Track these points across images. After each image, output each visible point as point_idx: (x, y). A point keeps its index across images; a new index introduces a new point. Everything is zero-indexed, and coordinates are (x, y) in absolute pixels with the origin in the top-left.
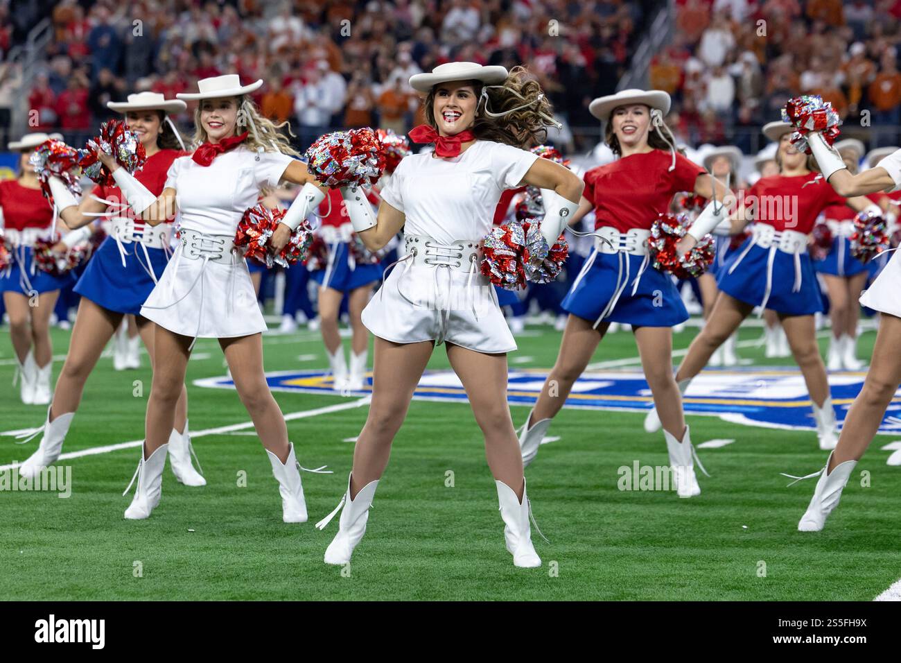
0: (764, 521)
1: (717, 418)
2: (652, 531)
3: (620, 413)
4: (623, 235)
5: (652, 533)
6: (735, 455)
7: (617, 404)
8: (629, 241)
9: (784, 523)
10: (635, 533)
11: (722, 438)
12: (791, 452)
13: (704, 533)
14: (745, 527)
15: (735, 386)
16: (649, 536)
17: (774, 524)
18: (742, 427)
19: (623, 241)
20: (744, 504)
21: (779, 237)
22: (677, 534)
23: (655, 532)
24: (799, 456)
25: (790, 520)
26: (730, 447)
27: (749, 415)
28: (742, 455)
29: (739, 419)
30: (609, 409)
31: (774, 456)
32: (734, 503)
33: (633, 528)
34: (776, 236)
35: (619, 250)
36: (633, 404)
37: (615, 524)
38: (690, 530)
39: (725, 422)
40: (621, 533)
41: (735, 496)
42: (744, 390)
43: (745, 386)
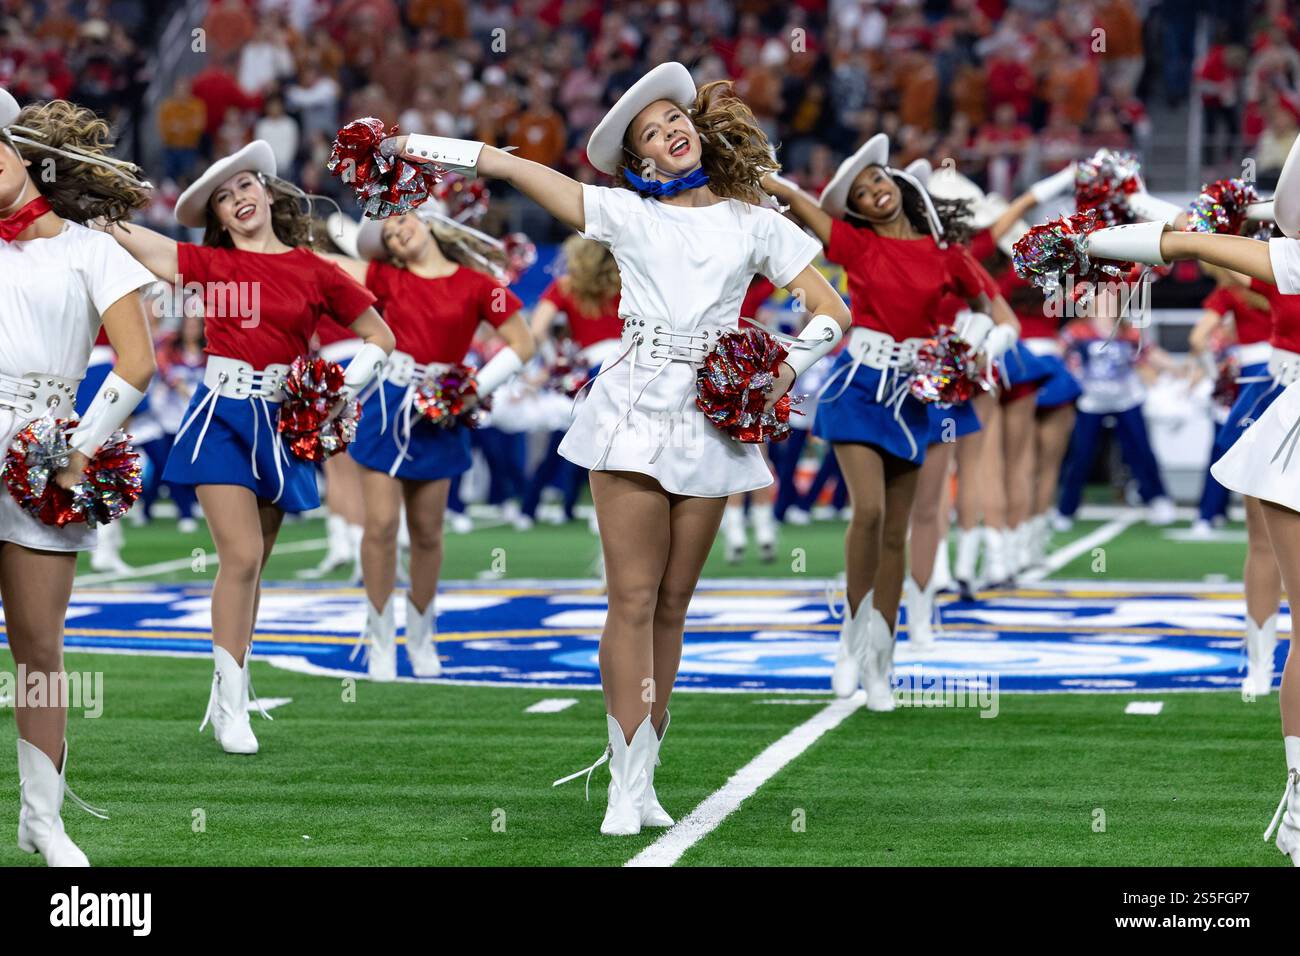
0: (337, 827)
1: (266, 664)
2: (159, 845)
3: (108, 656)
4: (258, 373)
5: (157, 847)
6: (292, 722)
7: (103, 642)
8: (266, 382)
9: (370, 830)
10: (131, 850)
11: (272, 696)
12: (381, 717)
13: (242, 848)
14: (306, 837)
15: (293, 613)
16: (154, 853)
17: (353, 832)
18: (305, 678)
19: (257, 382)
20: (305, 801)
21: (422, 372)
22: (198, 850)
23: (163, 846)
24: (394, 723)
25: (378, 827)
26: (285, 711)
27: (314, 659)
28: (303, 722)
29: (300, 665)
30: (90, 650)
31: (355, 724)
32: (289, 800)
33: (128, 841)
34: (416, 370)
35: (251, 395)
36: (130, 643)
37: (99, 834)
38: (218, 843)
39: (278, 669)
40: (109, 850)
41: (291, 789)
42: (309, 618)
43: (309, 613)
